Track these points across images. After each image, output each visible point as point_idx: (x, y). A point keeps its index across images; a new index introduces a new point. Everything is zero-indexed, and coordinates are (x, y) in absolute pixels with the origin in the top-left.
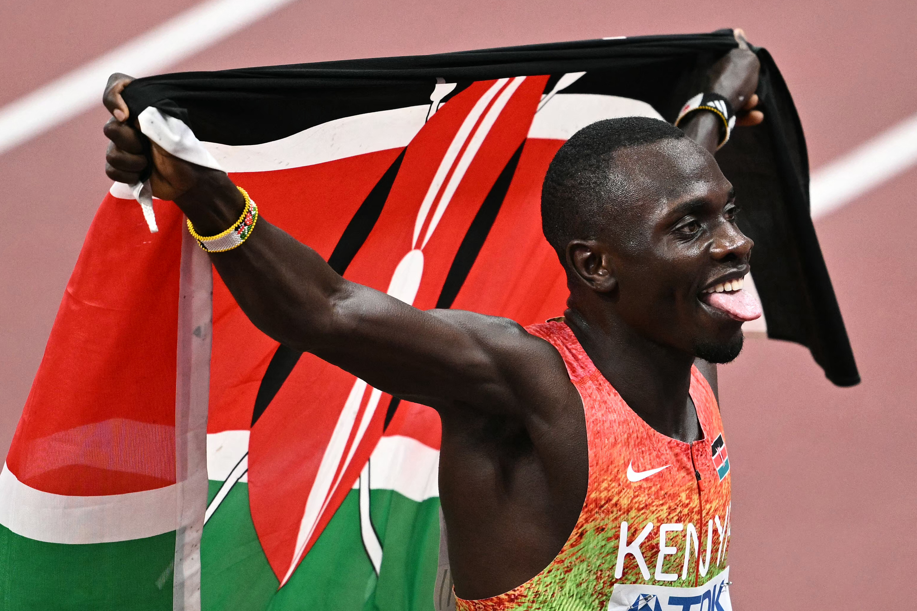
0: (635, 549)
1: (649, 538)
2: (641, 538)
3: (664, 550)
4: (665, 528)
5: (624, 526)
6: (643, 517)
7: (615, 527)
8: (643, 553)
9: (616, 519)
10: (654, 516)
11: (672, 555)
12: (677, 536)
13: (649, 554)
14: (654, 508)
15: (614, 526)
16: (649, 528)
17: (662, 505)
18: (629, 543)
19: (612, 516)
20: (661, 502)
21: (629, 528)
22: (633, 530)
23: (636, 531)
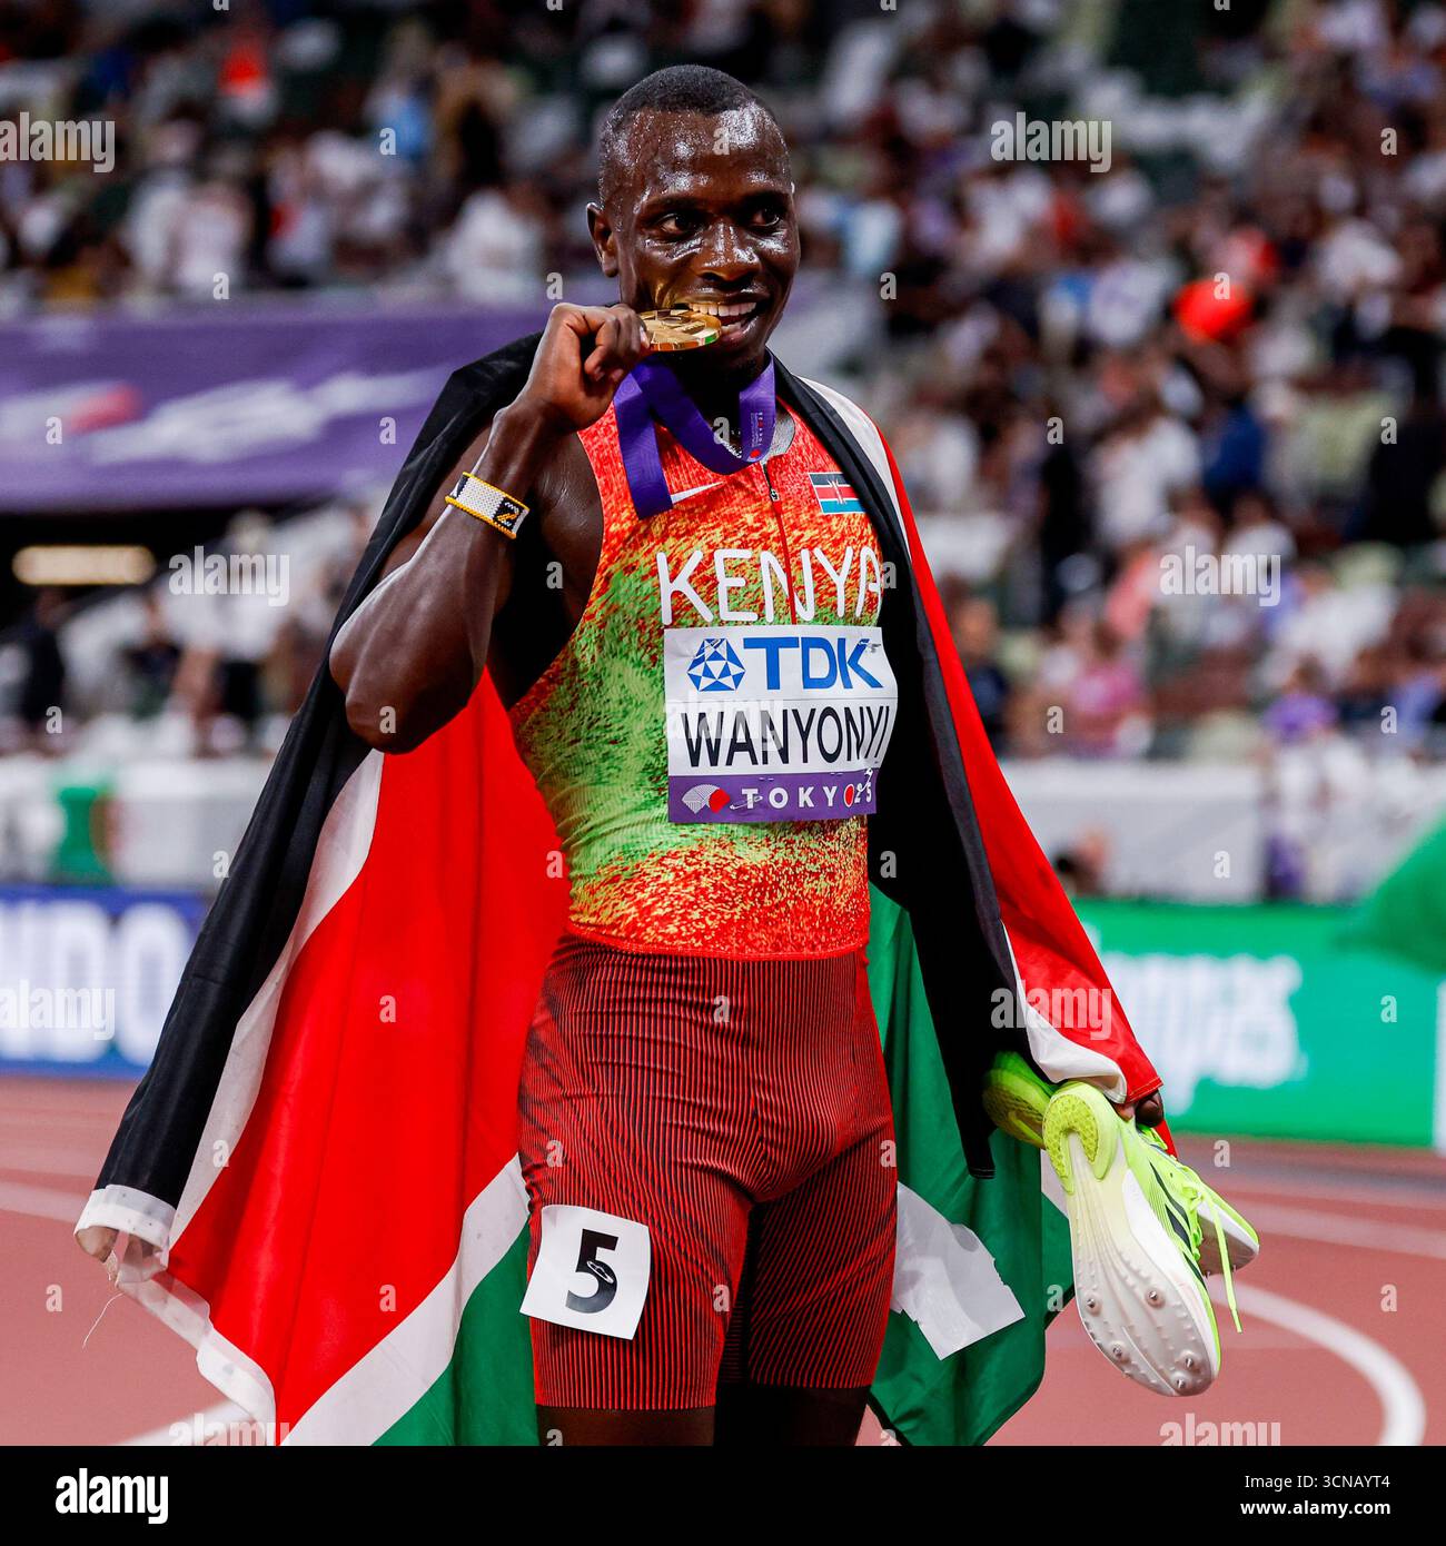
0: (682, 584)
1: (700, 568)
2: (688, 569)
3: (725, 583)
4: (720, 555)
5: (662, 558)
6: (687, 543)
7: (649, 563)
8: (695, 589)
9: (649, 551)
10: (703, 541)
11: (739, 588)
12: (744, 564)
13: (704, 588)
14: (702, 533)
15: (647, 560)
16: (697, 557)
17: (713, 528)
18: (673, 578)
19: (642, 550)
20: (711, 525)
21: (669, 560)
22: (674, 562)
23: (679, 562)
